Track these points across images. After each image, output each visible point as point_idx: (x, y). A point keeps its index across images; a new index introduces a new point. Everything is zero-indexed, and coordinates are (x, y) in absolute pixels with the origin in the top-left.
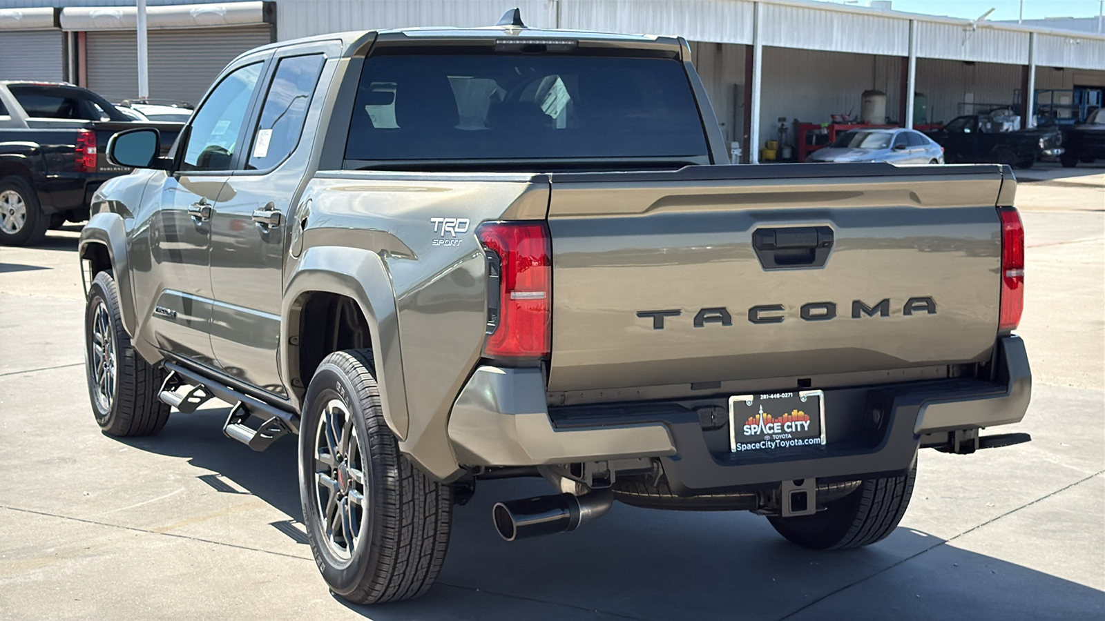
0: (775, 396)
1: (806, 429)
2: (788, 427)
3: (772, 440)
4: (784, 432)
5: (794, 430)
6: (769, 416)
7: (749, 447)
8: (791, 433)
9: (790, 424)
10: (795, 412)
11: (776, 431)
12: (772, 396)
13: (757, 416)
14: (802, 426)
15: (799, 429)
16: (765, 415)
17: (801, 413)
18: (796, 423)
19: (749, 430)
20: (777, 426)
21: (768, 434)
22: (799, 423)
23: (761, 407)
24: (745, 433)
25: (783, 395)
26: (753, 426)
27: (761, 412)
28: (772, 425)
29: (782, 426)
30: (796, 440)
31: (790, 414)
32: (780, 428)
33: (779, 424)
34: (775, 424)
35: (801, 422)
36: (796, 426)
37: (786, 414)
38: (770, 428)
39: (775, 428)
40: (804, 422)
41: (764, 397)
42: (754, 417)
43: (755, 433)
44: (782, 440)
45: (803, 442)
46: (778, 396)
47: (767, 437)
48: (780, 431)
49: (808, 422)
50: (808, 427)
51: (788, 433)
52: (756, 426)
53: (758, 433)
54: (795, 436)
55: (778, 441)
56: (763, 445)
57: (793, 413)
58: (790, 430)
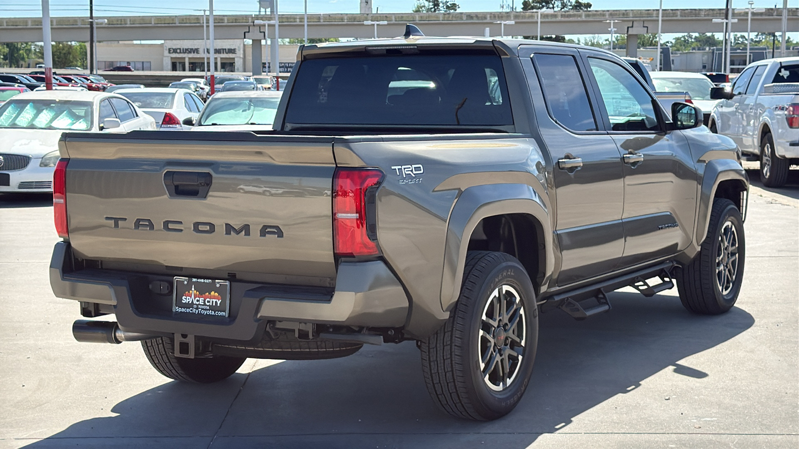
0: (201, 280)
1: (218, 305)
2: (208, 302)
3: (197, 308)
4: (205, 304)
5: (211, 304)
6: (198, 293)
7: (183, 310)
8: (209, 306)
9: (209, 300)
10: (213, 293)
11: (201, 303)
12: (199, 280)
13: (191, 292)
14: (216, 302)
15: (214, 304)
16: (195, 291)
17: (216, 294)
18: (213, 300)
19: (185, 300)
20: (201, 300)
21: (196, 304)
22: (214, 300)
23: (193, 286)
24: (183, 301)
25: (206, 281)
26: (188, 297)
27: (193, 289)
28: (198, 299)
29: (205, 300)
30: (211, 311)
31: (210, 294)
32: (203, 301)
33: (203, 299)
34: (201, 299)
35: (216, 300)
36: (213, 302)
37: (208, 293)
38: (198, 301)
39: (201, 301)
40: (217, 300)
41: (194, 280)
42: (189, 292)
43: (189, 302)
44: (202, 309)
45: (215, 313)
46: (202, 281)
47: (195, 306)
48: (203, 303)
49: (220, 301)
50: (220, 304)
51: (207, 306)
52: (190, 298)
53: (190, 302)
54: (212, 308)
55: (200, 310)
56: (191, 310)
57: (211, 293)
58: (208, 304)
